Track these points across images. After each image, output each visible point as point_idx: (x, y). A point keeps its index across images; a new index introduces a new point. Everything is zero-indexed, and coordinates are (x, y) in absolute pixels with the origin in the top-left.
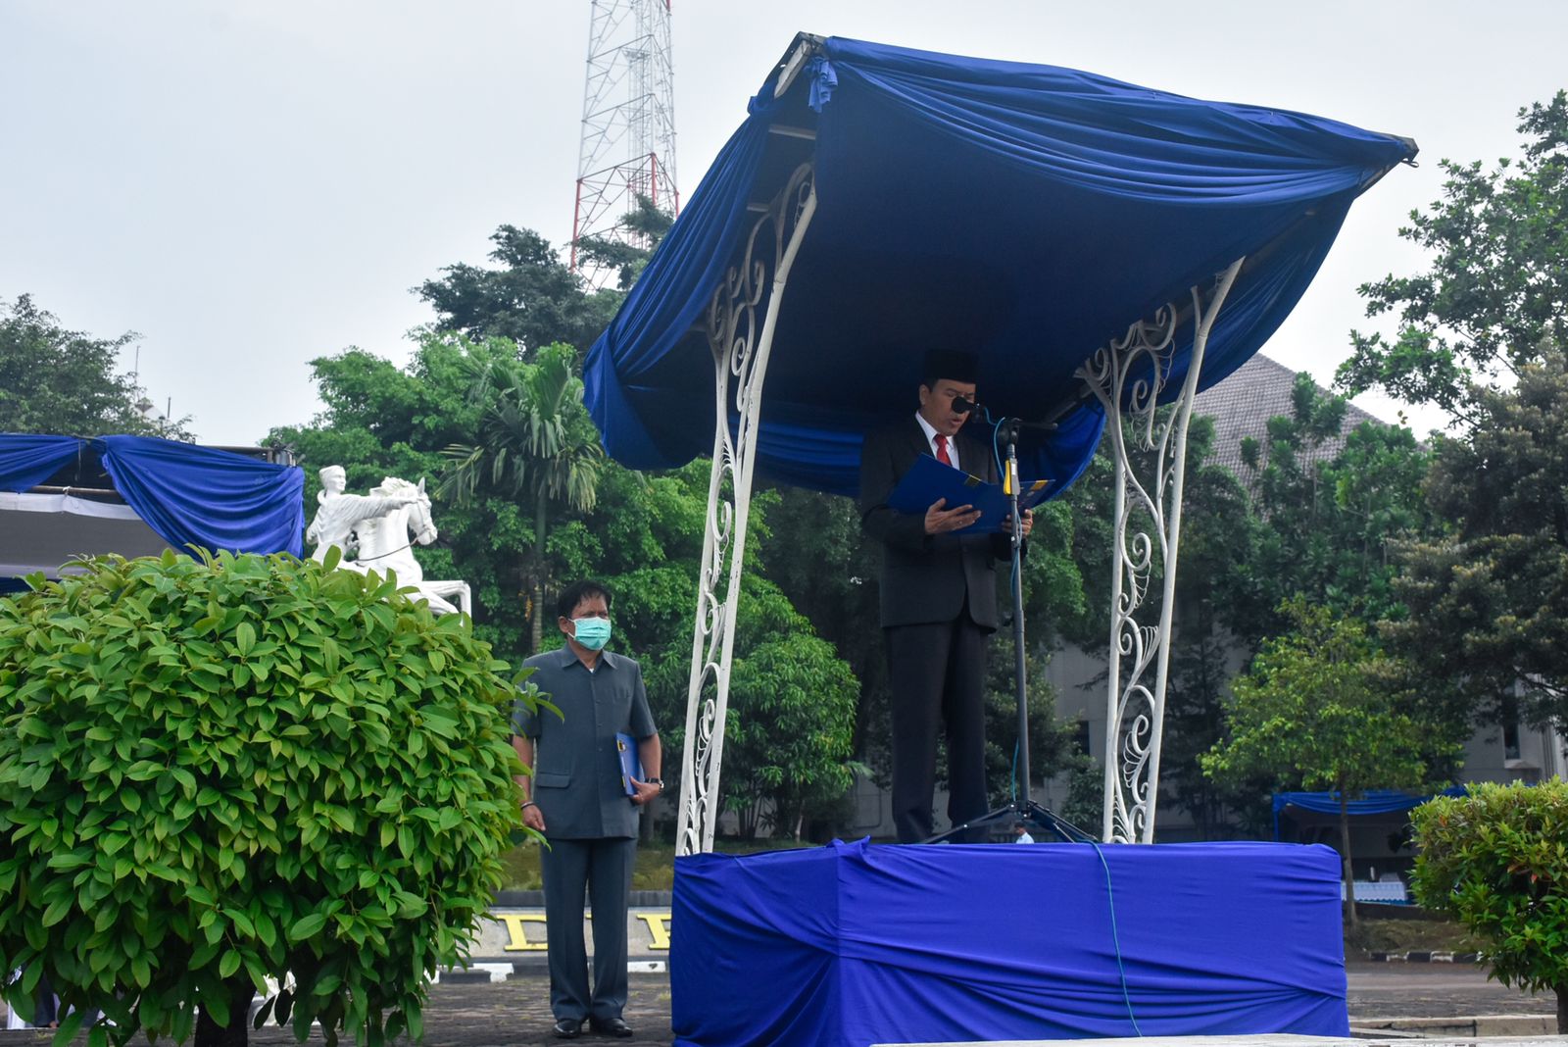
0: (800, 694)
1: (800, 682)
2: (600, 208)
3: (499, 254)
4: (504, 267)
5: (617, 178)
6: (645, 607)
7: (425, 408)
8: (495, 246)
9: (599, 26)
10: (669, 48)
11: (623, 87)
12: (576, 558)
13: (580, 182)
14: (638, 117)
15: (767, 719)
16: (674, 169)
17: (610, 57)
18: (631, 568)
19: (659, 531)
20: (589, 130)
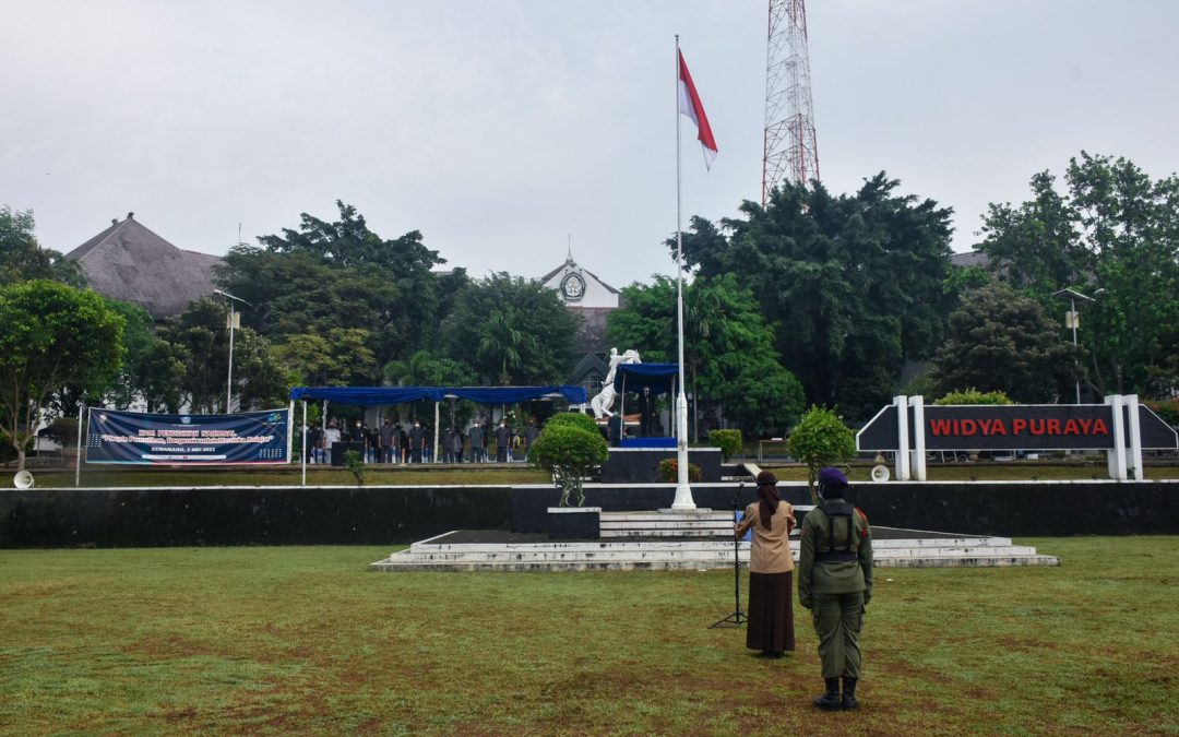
0: (777, 393)
1: (777, 389)
2: (776, 142)
3: (692, 227)
4: (695, 232)
5: (783, 126)
6: (728, 365)
7: (655, 305)
8: (691, 224)
9: (772, 51)
10: (807, 58)
11: (784, 83)
12: (705, 351)
13: (766, 130)
14: (793, 96)
15: (767, 401)
16: (812, 118)
17: (778, 67)
18: (723, 353)
19: (732, 340)
20: (770, 104)
